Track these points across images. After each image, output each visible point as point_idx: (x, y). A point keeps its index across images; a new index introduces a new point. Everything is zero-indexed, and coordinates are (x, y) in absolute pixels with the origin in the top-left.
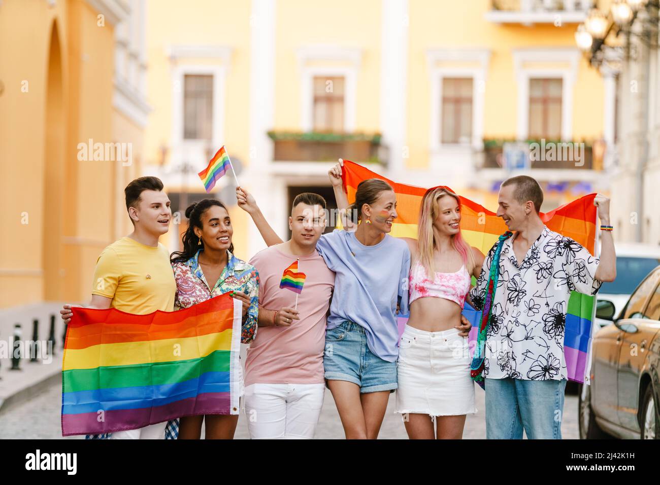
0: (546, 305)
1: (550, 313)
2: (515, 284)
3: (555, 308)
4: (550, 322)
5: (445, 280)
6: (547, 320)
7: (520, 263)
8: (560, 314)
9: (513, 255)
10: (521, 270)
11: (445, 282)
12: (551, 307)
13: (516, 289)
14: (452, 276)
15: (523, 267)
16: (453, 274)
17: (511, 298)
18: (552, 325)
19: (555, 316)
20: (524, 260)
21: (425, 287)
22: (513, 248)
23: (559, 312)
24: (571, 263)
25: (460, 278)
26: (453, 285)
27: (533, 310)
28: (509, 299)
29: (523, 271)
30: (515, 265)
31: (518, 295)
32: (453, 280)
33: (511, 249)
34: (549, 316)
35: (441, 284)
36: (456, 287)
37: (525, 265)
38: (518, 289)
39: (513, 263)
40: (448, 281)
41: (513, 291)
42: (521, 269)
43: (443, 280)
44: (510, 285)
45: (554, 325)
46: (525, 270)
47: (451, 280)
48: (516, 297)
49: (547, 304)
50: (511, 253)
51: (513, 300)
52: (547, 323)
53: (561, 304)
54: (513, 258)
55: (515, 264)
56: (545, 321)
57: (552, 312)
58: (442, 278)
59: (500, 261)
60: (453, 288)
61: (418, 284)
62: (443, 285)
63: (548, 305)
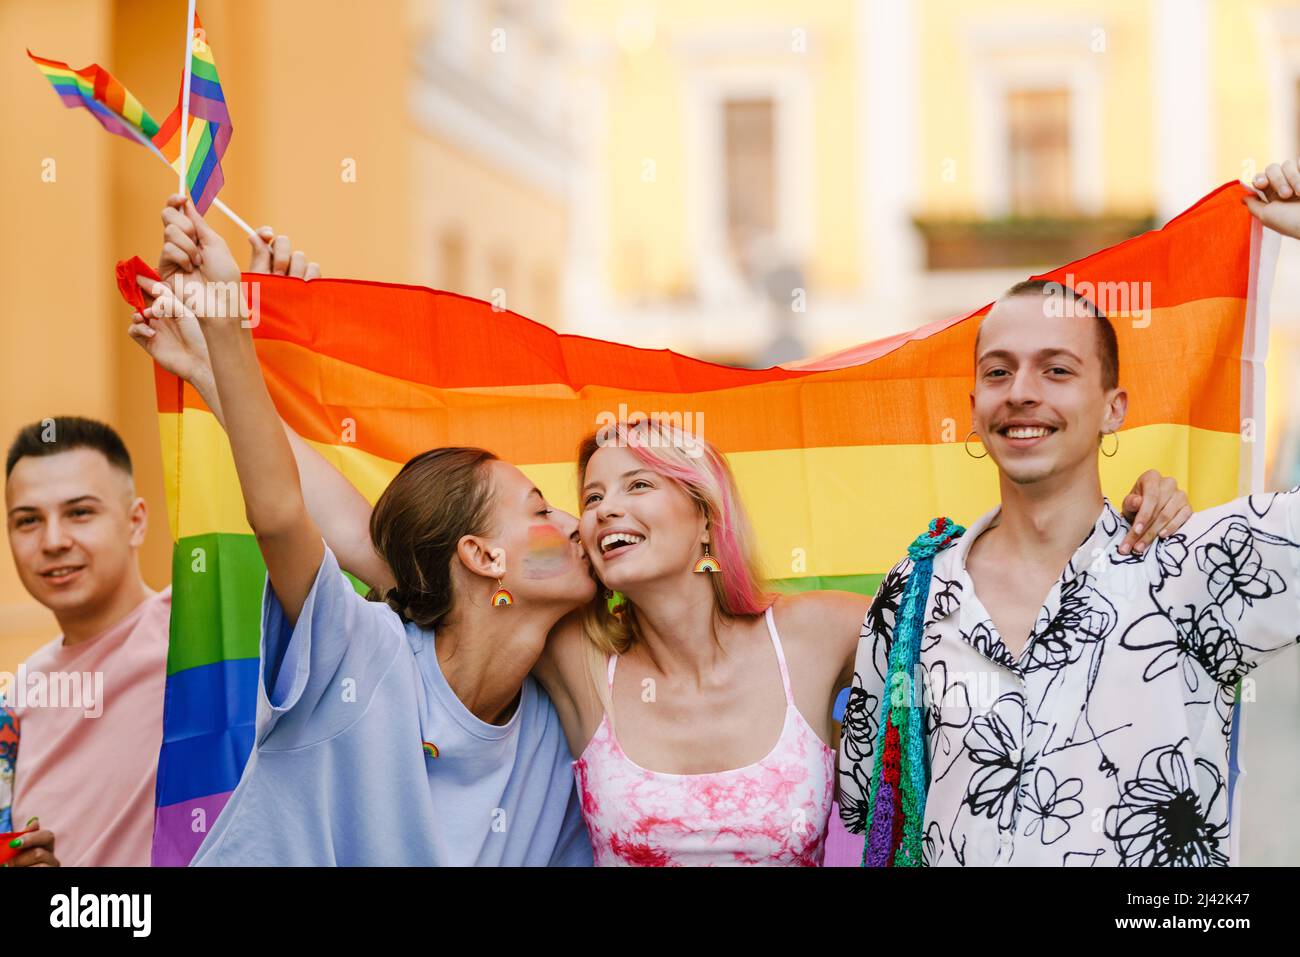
0: (1102, 768)
1: (1128, 799)
2: (999, 735)
3: (1148, 770)
4: (1139, 834)
5: (730, 805)
6: (1123, 833)
7: (1017, 648)
8: (1181, 796)
9: (983, 616)
10: (1026, 676)
11: (730, 813)
12: (1127, 773)
13: (1007, 757)
14: (753, 782)
15: (1033, 663)
16: (754, 771)
17: (977, 794)
18: (1152, 845)
19: (1158, 808)
20: (1033, 633)
21: (652, 846)
22: (977, 592)
23: (1173, 789)
24: (1179, 566)
25: (788, 778)
26: (765, 818)
27: (1059, 810)
28: (971, 800)
29: (1036, 681)
30: (1001, 660)
31: (1014, 782)
32: (762, 800)
33: (966, 595)
34: (1125, 812)
35: (717, 825)
36: (779, 823)
37: (1040, 652)
38: (1015, 757)
39: (988, 654)
40: (742, 806)
41: (987, 764)
42: (1025, 670)
43: (719, 806)
44: (975, 742)
45: (1161, 847)
46: (1045, 674)
47: (752, 802)
48: (1005, 790)
49: (1107, 766)
50: (972, 610)
51: (990, 803)
52: (1125, 843)
53: (1175, 752)
54: (981, 632)
55: (997, 656)
56: (1118, 838)
57: (1138, 792)
58: (716, 800)
59: (926, 643)
60: (766, 832)
61: (621, 837)
62: (723, 831)
63: (1111, 766)
